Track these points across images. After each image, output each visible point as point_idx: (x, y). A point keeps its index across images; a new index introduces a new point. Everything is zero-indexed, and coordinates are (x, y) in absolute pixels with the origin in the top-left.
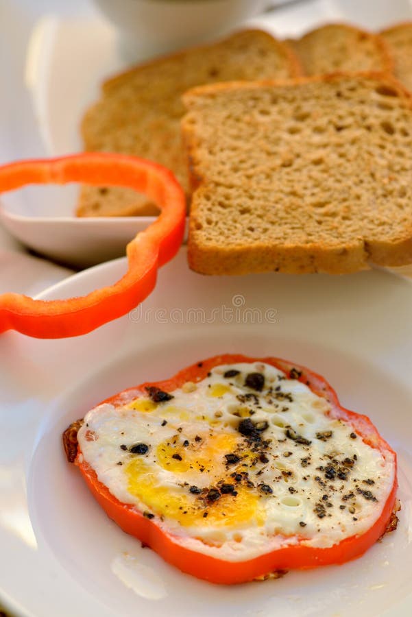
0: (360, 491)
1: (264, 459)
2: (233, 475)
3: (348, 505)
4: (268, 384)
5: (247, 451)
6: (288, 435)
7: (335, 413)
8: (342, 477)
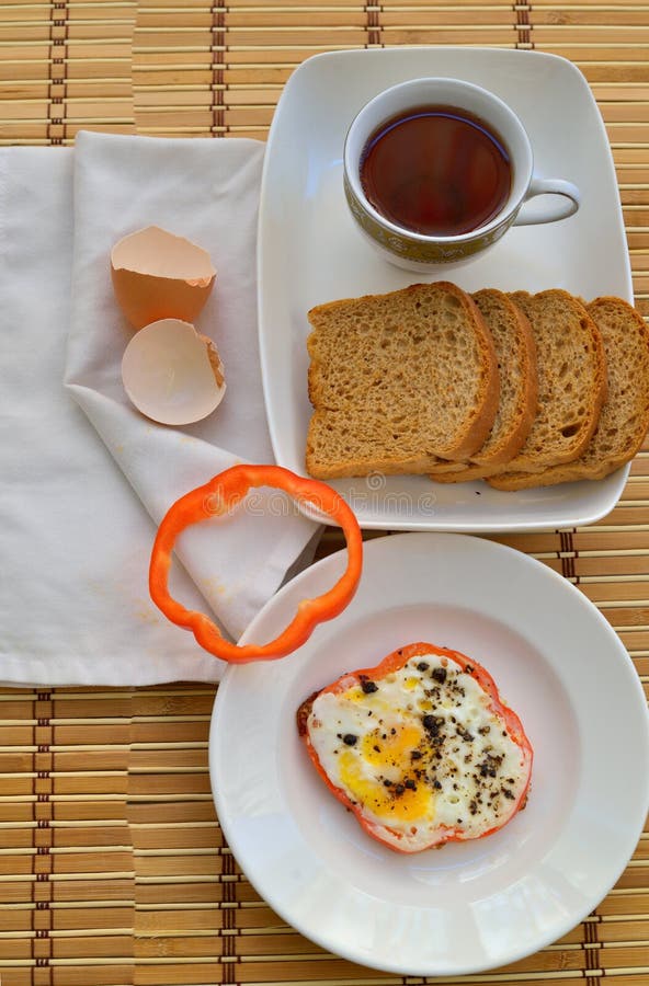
0: (503, 790)
1: (439, 757)
2: (416, 771)
3: (494, 802)
4: (448, 678)
5: (427, 749)
6: (458, 732)
7: (494, 708)
8: (493, 775)
